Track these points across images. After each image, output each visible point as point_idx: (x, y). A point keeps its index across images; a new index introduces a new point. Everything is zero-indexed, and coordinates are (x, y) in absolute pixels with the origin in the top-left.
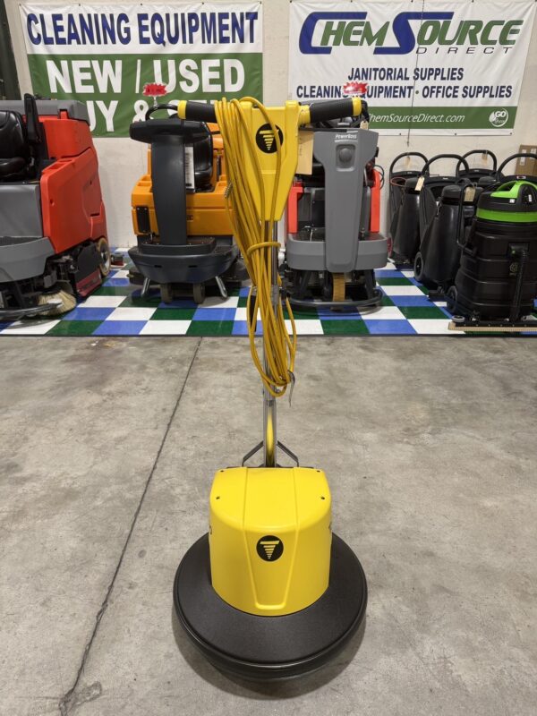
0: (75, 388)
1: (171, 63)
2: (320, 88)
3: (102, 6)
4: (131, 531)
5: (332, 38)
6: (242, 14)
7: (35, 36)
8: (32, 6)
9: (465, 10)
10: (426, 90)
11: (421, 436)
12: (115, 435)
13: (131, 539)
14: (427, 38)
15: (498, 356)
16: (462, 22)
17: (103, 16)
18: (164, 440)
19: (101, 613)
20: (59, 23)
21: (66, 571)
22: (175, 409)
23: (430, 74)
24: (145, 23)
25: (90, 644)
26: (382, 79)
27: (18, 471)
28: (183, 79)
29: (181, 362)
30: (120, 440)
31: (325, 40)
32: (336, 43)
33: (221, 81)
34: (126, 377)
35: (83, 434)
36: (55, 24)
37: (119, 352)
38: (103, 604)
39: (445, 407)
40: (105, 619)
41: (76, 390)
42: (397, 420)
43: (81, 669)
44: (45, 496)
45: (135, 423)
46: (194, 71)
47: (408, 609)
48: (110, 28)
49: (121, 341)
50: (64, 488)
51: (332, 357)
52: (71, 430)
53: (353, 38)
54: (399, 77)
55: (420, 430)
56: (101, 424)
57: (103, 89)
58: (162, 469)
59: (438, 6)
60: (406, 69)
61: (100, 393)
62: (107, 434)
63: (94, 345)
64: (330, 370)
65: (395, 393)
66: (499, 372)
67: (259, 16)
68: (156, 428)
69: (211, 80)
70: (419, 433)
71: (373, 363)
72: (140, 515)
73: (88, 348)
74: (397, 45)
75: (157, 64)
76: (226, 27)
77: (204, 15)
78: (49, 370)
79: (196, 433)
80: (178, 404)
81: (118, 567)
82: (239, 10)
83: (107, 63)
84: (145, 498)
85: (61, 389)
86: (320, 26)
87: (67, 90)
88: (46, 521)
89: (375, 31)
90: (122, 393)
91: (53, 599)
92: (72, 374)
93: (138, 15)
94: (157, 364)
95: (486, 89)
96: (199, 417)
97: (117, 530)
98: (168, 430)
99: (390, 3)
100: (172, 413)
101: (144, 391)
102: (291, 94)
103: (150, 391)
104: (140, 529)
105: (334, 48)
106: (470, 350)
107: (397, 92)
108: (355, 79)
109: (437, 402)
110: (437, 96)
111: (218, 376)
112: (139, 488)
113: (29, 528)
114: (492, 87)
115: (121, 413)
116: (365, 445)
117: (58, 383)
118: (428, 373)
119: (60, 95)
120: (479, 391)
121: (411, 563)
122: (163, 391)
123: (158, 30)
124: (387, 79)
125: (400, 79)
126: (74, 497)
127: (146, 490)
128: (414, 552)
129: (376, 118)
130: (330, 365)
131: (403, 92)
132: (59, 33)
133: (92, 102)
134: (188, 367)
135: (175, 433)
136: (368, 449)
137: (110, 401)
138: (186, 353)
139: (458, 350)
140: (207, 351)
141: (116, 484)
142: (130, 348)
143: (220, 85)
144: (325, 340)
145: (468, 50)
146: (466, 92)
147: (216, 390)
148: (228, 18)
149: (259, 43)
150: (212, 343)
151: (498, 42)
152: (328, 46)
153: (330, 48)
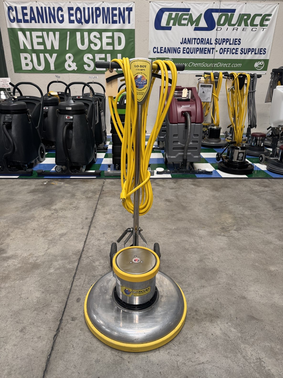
0: (36, 207)
1: (86, 34)
2: (165, 48)
3: (49, 3)
4: (71, 287)
5: (172, 22)
6: (124, 8)
7: (12, 18)
8: (10, 2)
9: (242, 8)
10: (221, 50)
11: (231, 232)
12: (60, 233)
13: (72, 291)
14: (222, 22)
15: (267, 189)
16: (240, 14)
17: (49, 8)
18: (87, 235)
19: (56, 336)
20: (25, 11)
21: (34, 311)
22: (93, 217)
23: (223, 42)
24: (71, 12)
25: (50, 355)
26: (198, 44)
27: (4, 253)
28: (92, 43)
29: (94, 192)
30: (62, 235)
31: (168, 23)
32: (174, 24)
33: (112, 44)
34: (64, 201)
35: (41, 232)
36: (23, 11)
37: (60, 187)
38: (57, 330)
39: (242, 216)
40: (58, 339)
42: (216, 223)
43: (45, 370)
44: (21, 267)
45: (70, 225)
46: (98, 38)
47: (234, 330)
48: (53, 15)
49: (60, 181)
50: (31, 263)
51: (177, 190)
52: (34, 230)
53: (183, 22)
54: (207, 43)
55: (230, 228)
56: (51, 226)
57: (49, 47)
58: (87, 251)
59: (227, 6)
60: (211, 39)
61: (50, 209)
62: (55, 232)
63: (45, 183)
64: (177, 197)
65: (214, 209)
66: (269, 197)
67: (133, 9)
68: (83, 228)
69: (107, 43)
70: (229, 230)
71: (200, 192)
72: (76, 277)
73: (42, 185)
74: (206, 26)
75: (78, 34)
76: (115, 15)
77: (103, 8)
78: (21, 197)
79: (105, 231)
80: (94, 215)
81: (65, 308)
82: (122, 6)
83: (51, 34)
84: (79, 268)
85: (28, 207)
86: (165, 16)
87: (29, 47)
88: (22, 281)
89: (194, 18)
90: (62, 209)
91: (27, 328)
92: (34, 199)
93: (68, 8)
94: (81, 194)
95: (253, 50)
96: (106, 222)
97: (63, 286)
98: (89, 230)
99: (203, 3)
100: (91, 220)
101: (74, 208)
102: (150, 51)
103: (78, 208)
104: (77, 286)
105: (173, 27)
106: (252, 186)
107: (206, 51)
108: (184, 44)
109: (237, 213)
110: (227, 54)
111: (115, 200)
112: (74, 262)
113: (11, 286)
114: (256, 49)
115: (62, 220)
116: (200, 237)
117: (26, 204)
118: (231, 198)
119: (25, 50)
120: (259, 207)
121: (233, 303)
122: (85, 208)
123: (79, 16)
124: (201, 44)
125: (208, 44)
126: (37, 267)
127: (78, 263)
128: (235, 297)
129: (195, 65)
130: (177, 194)
131: (209, 51)
132: (25, 17)
133: (43, 54)
134: (99, 195)
135: (93, 231)
136: (202, 239)
137: (55, 214)
138: (97, 188)
139: (245, 186)
140: (108, 187)
141: (61, 260)
142: (66, 185)
143: (112, 46)
144: (172, 181)
145: (243, 29)
146: (242, 51)
147: (115, 207)
148: (116, 10)
149: (133, 24)
150: (111, 182)
151: (259, 25)
152: (170, 26)
153: (171, 27)
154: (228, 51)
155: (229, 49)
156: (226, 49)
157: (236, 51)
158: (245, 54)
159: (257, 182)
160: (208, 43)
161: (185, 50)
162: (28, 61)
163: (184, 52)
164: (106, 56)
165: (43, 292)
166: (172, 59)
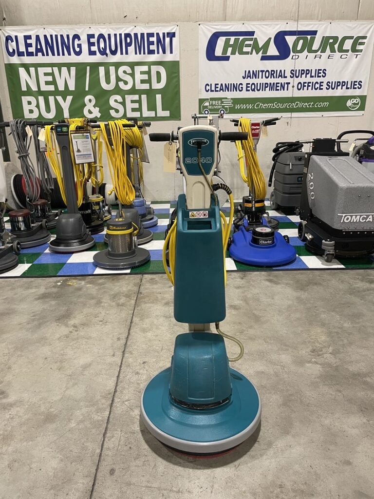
0: (48, 321)
1: (112, 69)
2: (222, 85)
3: (61, 29)
4: (101, 451)
5: (230, 49)
6: (164, 34)
7: (11, 50)
8: (9, 30)
9: (325, 29)
10: (300, 85)
11: (325, 356)
12: (82, 361)
13: (102, 458)
14: (299, 48)
16: (324, 37)
17: (62, 36)
18: (121, 367)
20: (29, 41)
21: (50, 490)
22: (128, 337)
23: (302, 74)
24: (92, 40)
26: (267, 78)
27: (4, 398)
28: (121, 80)
29: (128, 296)
30: (86, 367)
31: (225, 50)
32: (233, 53)
33: (149, 81)
34: (86, 311)
35: (56, 363)
36: (26, 42)
37: (79, 289)
39: (339, 331)
41: (48, 324)
44: (28, 420)
45: (96, 350)
46: (128, 74)
48: (67, 45)
49: (80, 280)
50: (43, 413)
51: (245, 289)
52: (46, 358)
53: (245, 49)
54: (279, 76)
55: (324, 350)
56: (69, 353)
57: (61, 88)
58: (121, 392)
59: (306, 26)
60: (285, 71)
61: (67, 326)
62: (75, 361)
63: (59, 284)
64: (245, 300)
65: (298, 319)
67: (177, 35)
68: (114, 355)
69: (141, 80)
70: (323, 354)
71: (278, 293)
72: (108, 435)
73: (54, 287)
74: (278, 54)
75: (102, 70)
76: (153, 43)
77: (136, 35)
79: (146, 360)
80: (129, 333)
81: (94, 485)
82: (162, 31)
83: (64, 70)
84: (111, 420)
85: (36, 323)
86: (221, 41)
87: (34, 88)
88: (31, 443)
89: (261, 44)
90: (84, 325)
92: (44, 310)
93: (88, 35)
94: (110, 299)
95: (344, 84)
96: (147, 344)
97: (90, 450)
98: (123, 357)
99: (271, 24)
100: (125, 341)
101: (101, 323)
102: (201, 89)
103: (106, 323)
104: (109, 449)
105: (232, 57)
106: (351, 281)
107: (278, 86)
108: (247, 78)
109: (333, 326)
110: (308, 89)
111: (158, 308)
112: (104, 410)
113: (17, 450)
114: (347, 82)
115: (84, 343)
116: (282, 366)
117: (33, 318)
118: (322, 301)
119: (29, 92)
120: (364, 315)
121: (334, 472)
122: (116, 322)
123: (102, 45)
124: (271, 78)
125: (280, 78)
126: (52, 420)
127: (110, 411)
128: (335, 462)
129: (264, 106)
130: (246, 296)
131: (283, 87)
132: (29, 48)
133: (53, 97)
134: (135, 301)
135: (129, 359)
136: (285, 369)
137: (75, 332)
138: (132, 289)
139: (342, 281)
140: (148, 287)
141: (86, 407)
142: (88, 286)
143: (148, 84)
144: (239, 275)
145: (329, 56)
146: (329, 86)
147: (158, 320)
148: (154, 37)
149: (177, 54)
150: (151, 279)
151: (350, 51)
152: (227, 55)
153: (229, 57)
154: (309, 86)
155: (310, 83)
156: (306, 83)
157: (321, 86)
158: (333, 89)
159: (359, 274)
160: (281, 76)
161: (249, 87)
162: (33, 106)
163: (248, 89)
164: (140, 97)
165: (62, 460)
166: (231, 99)
